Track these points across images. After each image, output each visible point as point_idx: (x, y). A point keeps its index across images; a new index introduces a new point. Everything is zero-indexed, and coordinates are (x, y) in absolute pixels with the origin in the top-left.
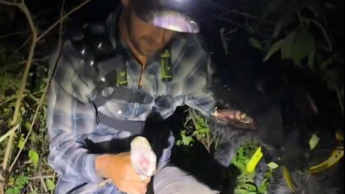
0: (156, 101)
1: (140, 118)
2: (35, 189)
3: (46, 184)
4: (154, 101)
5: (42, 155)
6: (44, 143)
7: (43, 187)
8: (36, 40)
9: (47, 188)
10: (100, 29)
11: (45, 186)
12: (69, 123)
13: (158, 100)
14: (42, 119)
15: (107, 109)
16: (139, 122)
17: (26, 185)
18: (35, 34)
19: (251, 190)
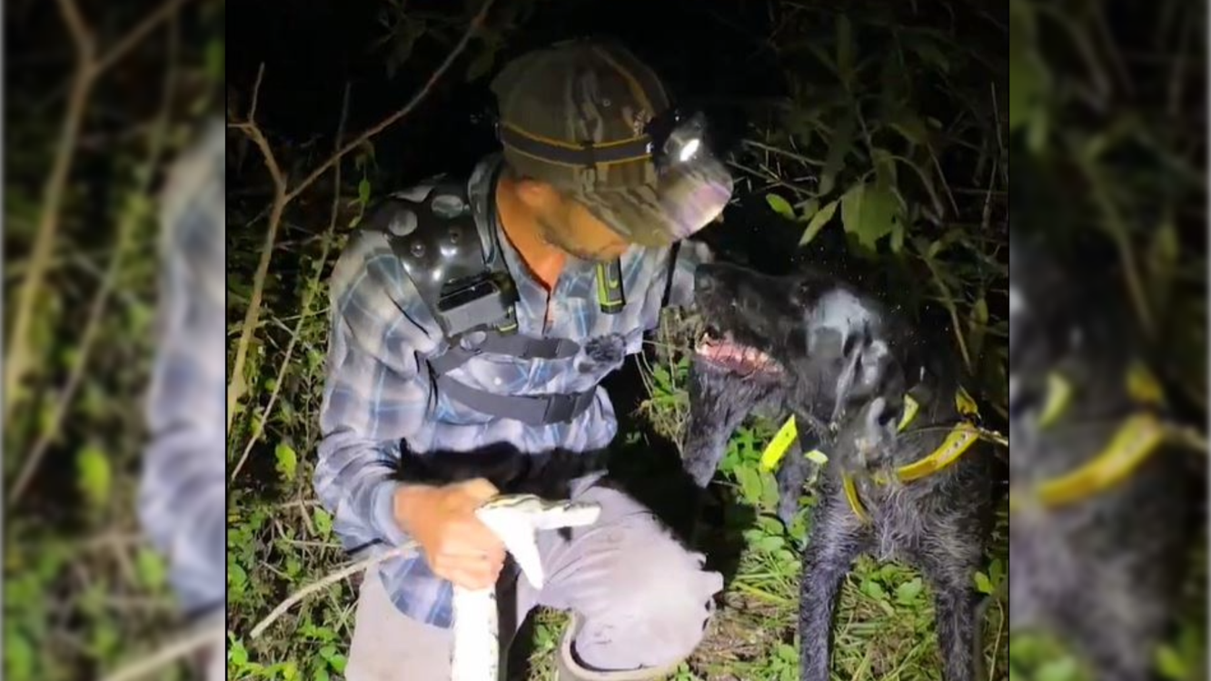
0: (588, 351)
1: (545, 389)
2: (288, 533)
3: (313, 520)
4: (583, 350)
5: (304, 453)
6: (310, 427)
7: (306, 528)
8: (283, 200)
9: (316, 529)
10: (451, 203)
11: (309, 524)
12: (364, 416)
13: (594, 349)
14: (307, 375)
15: (469, 374)
16: (544, 396)
17: (267, 522)
18: (282, 185)
19: (772, 533)
